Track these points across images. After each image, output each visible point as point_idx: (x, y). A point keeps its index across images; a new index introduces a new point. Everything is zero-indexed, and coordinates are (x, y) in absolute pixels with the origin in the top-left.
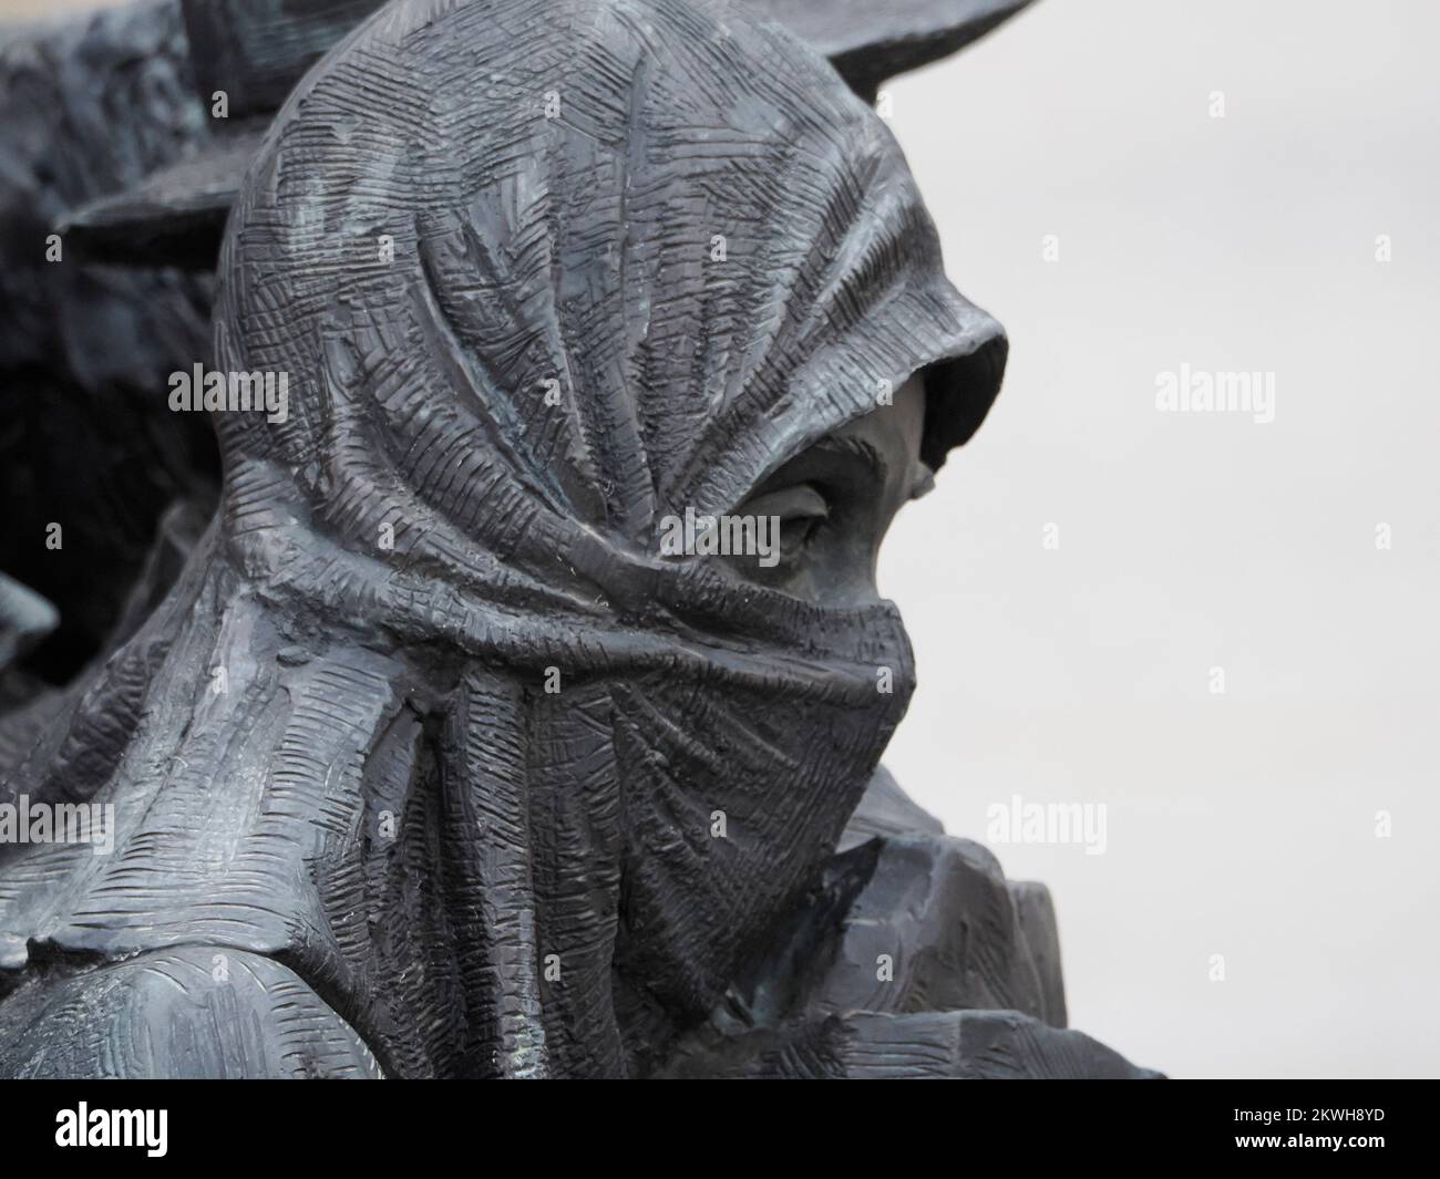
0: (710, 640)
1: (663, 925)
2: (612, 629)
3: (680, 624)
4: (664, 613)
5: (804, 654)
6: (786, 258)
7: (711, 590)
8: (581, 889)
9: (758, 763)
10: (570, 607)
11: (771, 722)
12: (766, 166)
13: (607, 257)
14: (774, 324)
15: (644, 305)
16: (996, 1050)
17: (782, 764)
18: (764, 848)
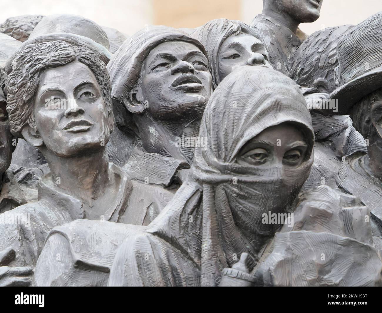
0: (240, 175)
1: (244, 222)
2: (221, 175)
3: (233, 173)
4: (229, 172)
5: (258, 176)
6: (246, 112)
7: (235, 167)
8: (225, 217)
9: (254, 194)
10: (214, 172)
11: (255, 187)
12: (246, 97)
13: (220, 115)
14: (242, 123)
15: (226, 122)
16: (299, 237)
17: (259, 194)
18: (260, 208)
